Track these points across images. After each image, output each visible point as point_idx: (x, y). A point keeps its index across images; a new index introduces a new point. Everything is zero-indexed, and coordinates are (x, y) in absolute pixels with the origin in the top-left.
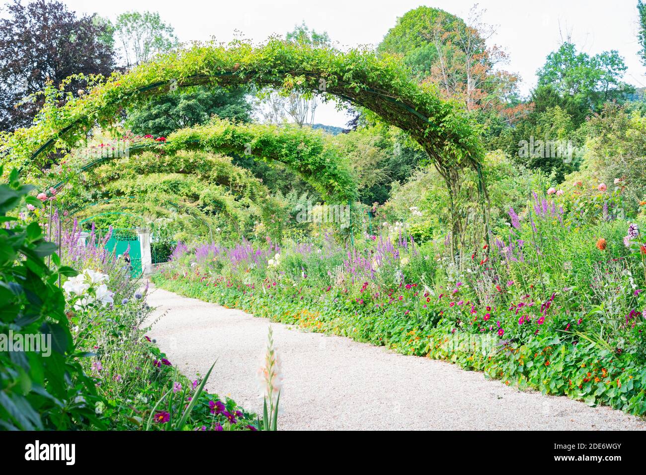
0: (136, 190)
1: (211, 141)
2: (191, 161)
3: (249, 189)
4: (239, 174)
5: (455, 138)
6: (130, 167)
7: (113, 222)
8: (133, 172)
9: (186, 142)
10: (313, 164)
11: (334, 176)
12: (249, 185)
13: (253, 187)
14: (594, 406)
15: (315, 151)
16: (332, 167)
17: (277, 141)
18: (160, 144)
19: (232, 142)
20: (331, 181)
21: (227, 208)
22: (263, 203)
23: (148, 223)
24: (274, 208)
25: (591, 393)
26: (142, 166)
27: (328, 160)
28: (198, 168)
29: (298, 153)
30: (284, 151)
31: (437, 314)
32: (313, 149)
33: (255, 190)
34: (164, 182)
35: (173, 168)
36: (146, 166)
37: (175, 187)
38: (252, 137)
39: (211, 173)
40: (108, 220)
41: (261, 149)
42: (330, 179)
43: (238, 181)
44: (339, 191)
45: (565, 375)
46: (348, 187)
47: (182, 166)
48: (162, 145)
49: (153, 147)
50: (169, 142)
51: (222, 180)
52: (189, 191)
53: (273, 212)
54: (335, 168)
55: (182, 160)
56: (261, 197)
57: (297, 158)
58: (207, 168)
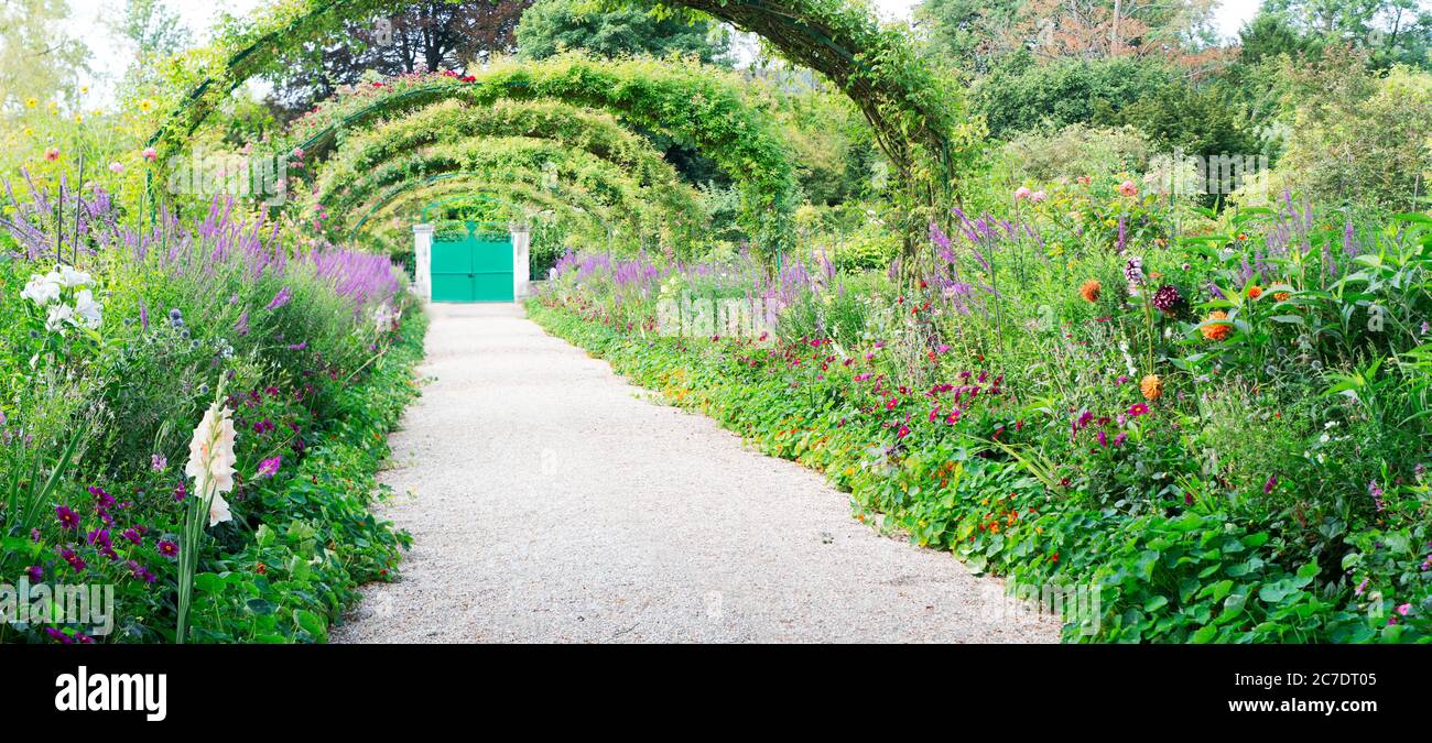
0: (479, 161)
1: (548, 84)
2: (548, 118)
3: (640, 168)
4: (625, 144)
5: (901, 92)
6: (451, 124)
7: (487, 213)
8: (456, 132)
9: (506, 85)
10: (718, 129)
11: (753, 152)
12: (641, 162)
13: (649, 166)
14: (980, 575)
15: (720, 109)
16: (749, 136)
17: (658, 89)
18: (465, 86)
19: (582, 88)
20: (747, 160)
21: (625, 200)
22: (663, 192)
23: (528, 217)
24: (681, 202)
25: (984, 552)
26: (470, 123)
27: (741, 124)
28: (560, 129)
29: (692, 111)
30: (667, 107)
31: (838, 393)
32: (718, 106)
33: (651, 171)
34: (524, 152)
35: (520, 128)
36: (477, 122)
37: (541, 160)
38: (616, 82)
39: (580, 139)
40: (481, 208)
41: (629, 101)
42: (745, 156)
43: (623, 153)
44: (760, 178)
45: (955, 516)
46: (774, 172)
47: (534, 125)
48: (468, 88)
49: (454, 91)
50: (480, 84)
51: (600, 150)
52: (564, 167)
53: (680, 208)
54: (755, 139)
55: (534, 116)
56: (662, 182)
57: (690, 119)
58: (574, 130)
